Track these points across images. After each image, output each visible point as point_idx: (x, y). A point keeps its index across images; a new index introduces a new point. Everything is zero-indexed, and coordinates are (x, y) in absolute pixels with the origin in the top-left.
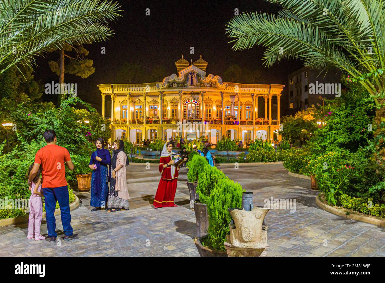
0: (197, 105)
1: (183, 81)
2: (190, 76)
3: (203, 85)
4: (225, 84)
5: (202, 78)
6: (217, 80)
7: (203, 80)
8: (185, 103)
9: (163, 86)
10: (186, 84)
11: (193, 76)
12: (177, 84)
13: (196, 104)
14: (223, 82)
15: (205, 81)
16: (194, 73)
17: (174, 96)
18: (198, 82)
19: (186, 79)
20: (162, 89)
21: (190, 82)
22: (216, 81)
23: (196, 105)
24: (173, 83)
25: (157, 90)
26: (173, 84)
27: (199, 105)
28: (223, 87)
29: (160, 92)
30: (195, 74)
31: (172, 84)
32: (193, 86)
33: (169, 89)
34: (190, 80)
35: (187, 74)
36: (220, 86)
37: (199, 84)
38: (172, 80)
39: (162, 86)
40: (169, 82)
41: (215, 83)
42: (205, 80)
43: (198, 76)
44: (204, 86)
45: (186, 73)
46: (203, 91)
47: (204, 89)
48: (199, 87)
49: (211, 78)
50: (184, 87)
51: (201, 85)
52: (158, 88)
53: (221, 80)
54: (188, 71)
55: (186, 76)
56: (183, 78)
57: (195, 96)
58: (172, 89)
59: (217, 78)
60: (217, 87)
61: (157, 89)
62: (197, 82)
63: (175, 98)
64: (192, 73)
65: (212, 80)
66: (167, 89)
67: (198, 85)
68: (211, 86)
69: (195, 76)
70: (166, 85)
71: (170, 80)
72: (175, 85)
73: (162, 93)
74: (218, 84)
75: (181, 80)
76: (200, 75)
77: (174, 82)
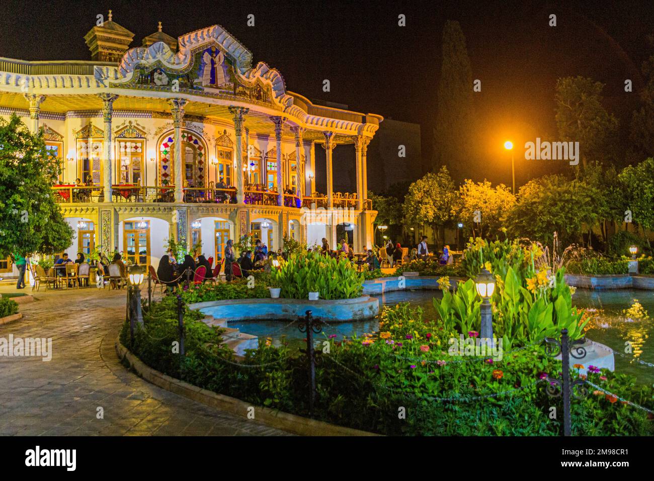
0: (198, 152)
1: (186, 70)
2: (207, 58)
3: (241, 88)
4: (289, 96)
5: (238, 70)
6: (271, 83)
7: (241, 76)
8: (166, 141)
9: (119, 75)
10: (196, 81)
11: (216, 60)
12: (168, 75)
13: (197, 146)
14: (287, 89)
15: (246, 80)
16: (217, 52)
17: (128, 119)
18: (230, 81)
19: (195, 65)
20: (116, 86)
21: (209, 77)
22: (268, 85)
23: (194, 148)
24: (155, 70)
25: (93, 90)
26: (156, 75)
27: (203, 152)
28: (281, 105)
29: (108, 95)
30: (221, 54)
31: (152, 74)
32: (217, 88)
33: (139, 88)
34: (207, 69)
35: (199, 48)
36: (277, 101)
37: (232, 85)
38: (152, 61)
39: (117, 78)
40: (138, 67)
41: (268, 89)
42: (248, 77)
43: (230, 61)
44: (245, 94)
45: (195, 45)
46: (243, 108)
47: (246, 101)
48: (231, 94)
49: (258, 74)
50: (192, 87)
51: (236, 89)
52: (99, 80)
53: (282, 85)
54: (201, 43)
55: (198, 55)
56: (188, 60)
57: (194, 123)
58: (151, 89)
59: (271, 77)
60: (270, 102)
61: (93, 83)
62: (228, 79)
63: (134, 124)
64: (213, 51)
65: (261, 78)
66: (134, 88)
67: (230, 88)
68: (259, 97)
69: (222, 61)
70: (130, 76)
71: (143, 62)
72: (161, 80)
73: (111, 99)
74: (274, 94)
75: (183, 66)
76: (235, 61)
77: (159, 68)
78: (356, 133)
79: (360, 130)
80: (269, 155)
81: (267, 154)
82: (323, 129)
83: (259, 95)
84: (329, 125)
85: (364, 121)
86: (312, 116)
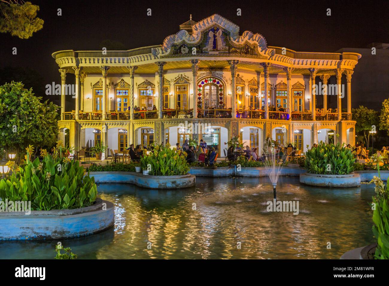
0: (220, 88)
1: (198, 43)
2: (211, 34)
3: (233, 49)
4: (271, 49)
5: (232, 38)
6: (257, 43)
7: (234, 41)
8: (200, 83)
9: (164, 52)
10: (204, 49)
11: (217, 34)
12: (188, 48)
13: (218, 85)
14: (268, 45)
15: (237, 43)
16: (218, 30)
17: (181, 73)
18: (226, 45)
19: (204, 40)
20: (162, 57)
21: (212, 45)
22: (255, 44)
23: (217, 87)
24: (182, 46)
25: (153, 61)
26: (182, 49)
28: (266, 55)
29: (159, 62)
30: (220, 31)
31: (180, 48)
32: (217, 50)
33: (174, 57)
34: (211, 41)
35: (206, 30)
36: (262, 53)
37: (227, 48)
38: (180, 41)
39: (163, 53)
40: (174, 46)
41: (254, 47)
42: (238, 42)
43: (226, 34)
44: (236, 52)
45: (203, 28)
46: (234, 61)
47: (237, 56)
48: (227, 53)
49: (247, 38)
50: (202, 52)
51: (230, 50)
52: (156, 56)
53: (265, 43)
54: (207, 26)
55: (205, 34)
56: (199, 38)
57: (217, 72)
58: (180, 56)
59: (257, 39)
60: (257, 55)
61: (153, 58)
62: (224, 44)
63: (183, 76)
64: (215, 29)
65: (249, 41)
66: (171, 57)
67: (225, 50)
68: (247, 53)
69: (221, 34)
70: (169, 51)
71: (176, 42)
72: (184, 51)
73: (161, 64)
74: (259, 49)
75: (197, 41)
76: (229, 33)
77: (184, 44)
78: (336, 67)
79: (339, 65)
80: (278, 87)
81: (276, 86)
82: (308, 66)
83: (248, 51)
84: (313, 64)
85: (341, 58)
86: (297, 60)
